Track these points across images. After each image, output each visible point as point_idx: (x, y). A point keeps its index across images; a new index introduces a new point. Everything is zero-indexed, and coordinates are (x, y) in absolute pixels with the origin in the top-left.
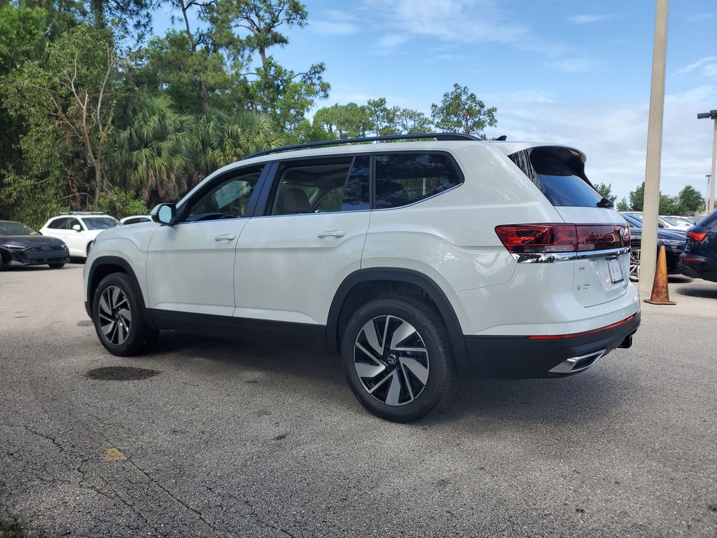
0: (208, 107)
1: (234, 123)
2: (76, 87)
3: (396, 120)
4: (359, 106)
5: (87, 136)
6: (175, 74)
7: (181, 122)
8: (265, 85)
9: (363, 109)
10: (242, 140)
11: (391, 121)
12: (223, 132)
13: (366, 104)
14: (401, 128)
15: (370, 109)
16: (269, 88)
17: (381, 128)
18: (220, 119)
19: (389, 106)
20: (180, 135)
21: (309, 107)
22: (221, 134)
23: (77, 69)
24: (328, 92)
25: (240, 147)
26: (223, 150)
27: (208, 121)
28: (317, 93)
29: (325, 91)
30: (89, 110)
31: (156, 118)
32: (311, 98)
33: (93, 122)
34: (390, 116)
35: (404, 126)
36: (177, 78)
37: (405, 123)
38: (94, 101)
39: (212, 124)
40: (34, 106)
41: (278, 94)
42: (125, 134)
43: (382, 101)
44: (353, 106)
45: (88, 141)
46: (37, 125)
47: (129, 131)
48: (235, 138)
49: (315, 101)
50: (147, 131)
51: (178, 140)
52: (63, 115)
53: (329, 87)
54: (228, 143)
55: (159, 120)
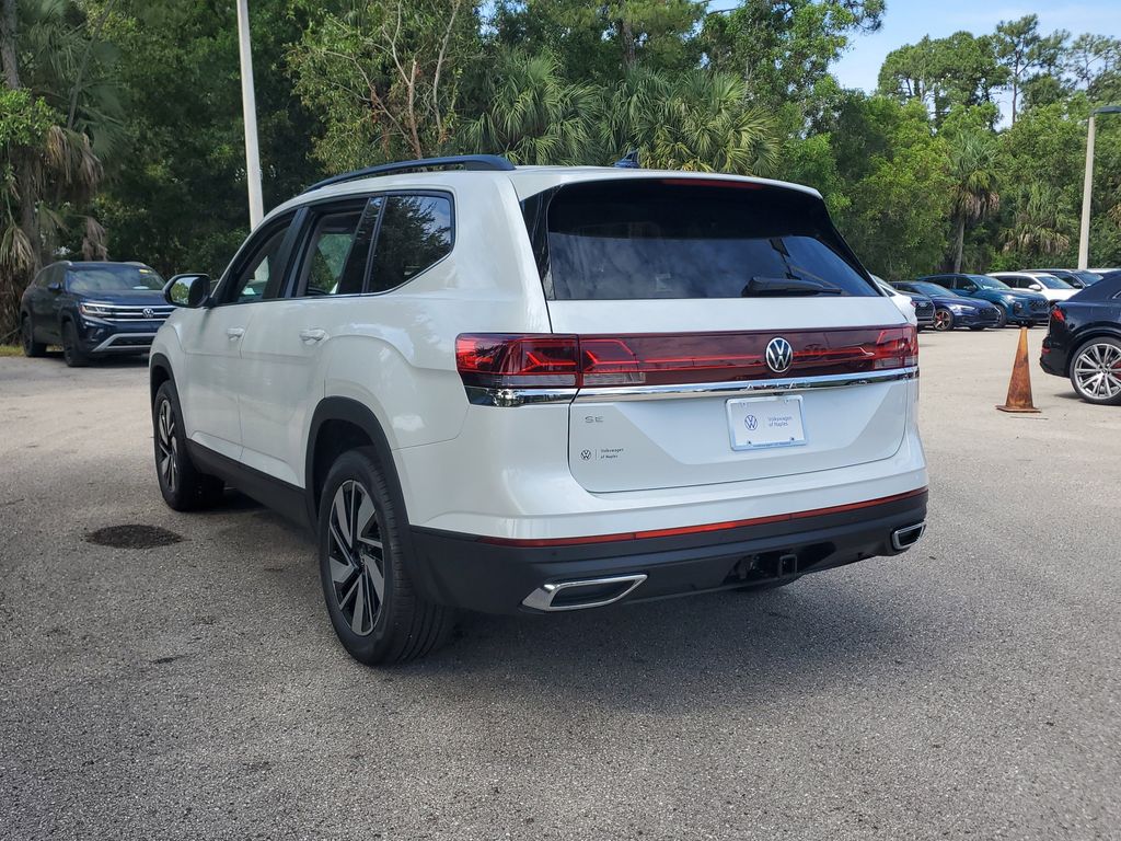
0: (633, 67)
1: (675, 96)
2: (400, 49)
3: (1062, 59)
4: (976, 37)
5: (415, 133)
6: (573, 11)
7: (574, 100)
8: (753, 15)
9: (984, 44)
10: (688, 126)
11: (1050, 61)
12: (654, 113)
13: (991, 31)
14: (1073, 76)
15: (1001, 42)
16: (761, 19)
17: (1023, 78)
18: (652, 88)
19: (1043, 31)
20: (568, 125)
21: (839, 50)
22: (651, 117)
23: (403, 19)
24: (881, 17)
25: (684, 140)
26: (652, 148)
27: (630, 94)
28: (857, 21)
29: (875, 17)
30: (419, 90)
31: (528, 96)
32: (843, 33)
33: (426, 109)
34: (1048, 52)
35: (1082, 73)
36: (576, 18)
37: (1083, 64)
38: (428, 72)
39: (635, 98)
40: (337, 88)
41: (780, 29)
42: (476, 127)
43: (1029, 23)
44: (963, 36)
45: (417, 142)
46: (339, 120)
47: (483, 121)
48: (675, 122)
49: (850, 39)
50: (512, 120)
51: (564, 134)
52: (379, 101)
53: (882, 7)
54: (662, 133)
55: (534, 99)
